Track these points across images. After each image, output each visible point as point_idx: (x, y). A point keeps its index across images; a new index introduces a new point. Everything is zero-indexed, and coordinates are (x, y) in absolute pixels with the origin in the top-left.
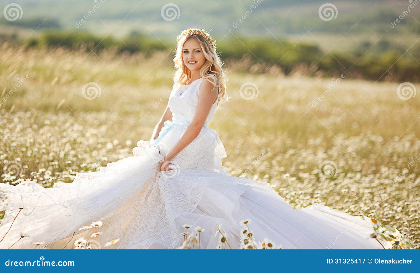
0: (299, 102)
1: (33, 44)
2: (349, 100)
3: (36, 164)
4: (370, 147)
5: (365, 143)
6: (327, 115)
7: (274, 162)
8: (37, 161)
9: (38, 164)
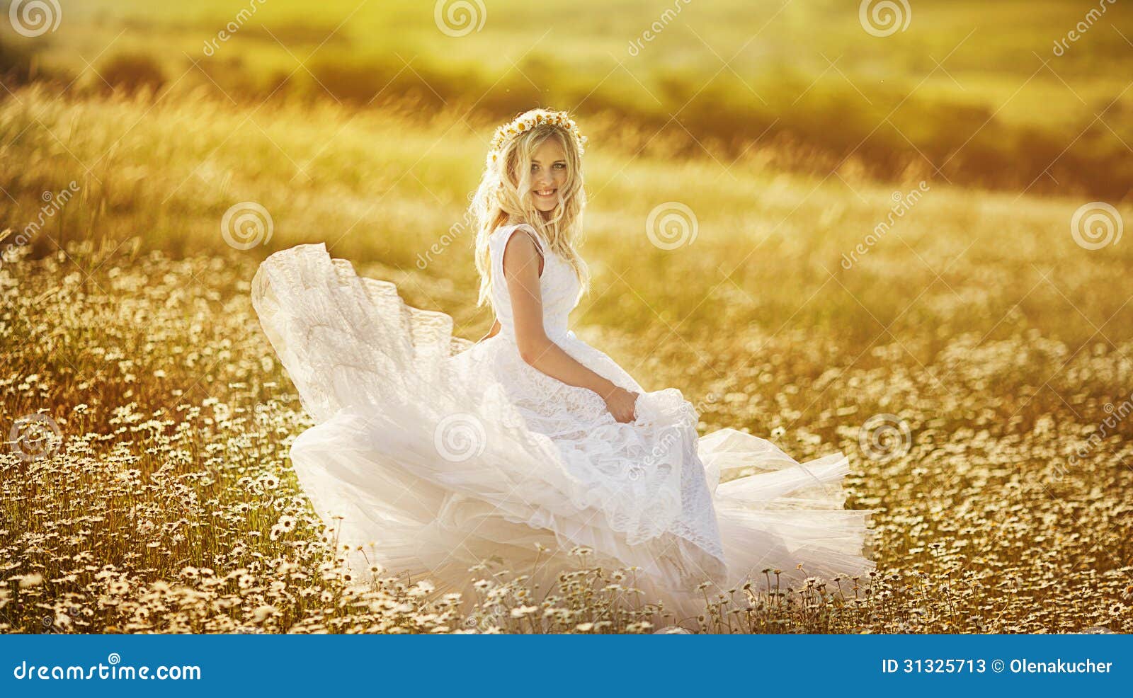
0: (898, 250)
1: (279, 87)
2: (1027, 247)
3: (205, 384)
4: (1034, 368)
5: (1022, 359)
6: (957, 282)
7: (781, 398)
8: (210, 378)
9: (210, 384)
